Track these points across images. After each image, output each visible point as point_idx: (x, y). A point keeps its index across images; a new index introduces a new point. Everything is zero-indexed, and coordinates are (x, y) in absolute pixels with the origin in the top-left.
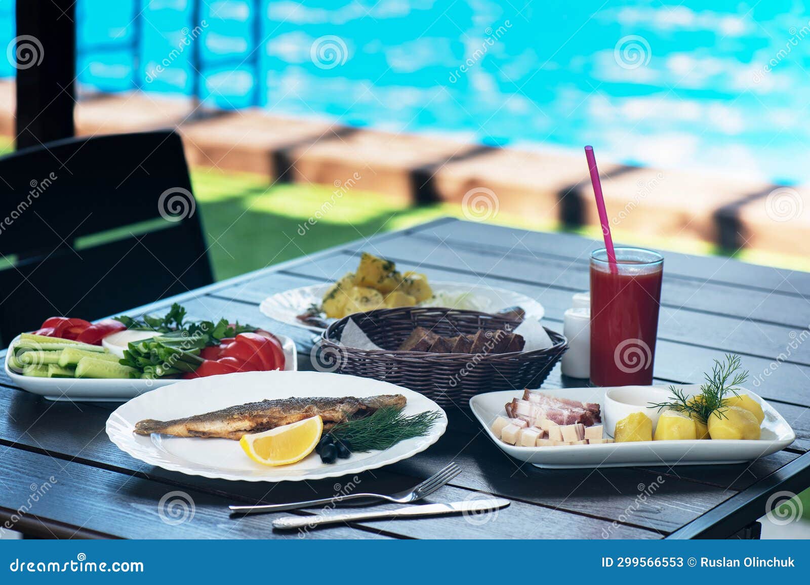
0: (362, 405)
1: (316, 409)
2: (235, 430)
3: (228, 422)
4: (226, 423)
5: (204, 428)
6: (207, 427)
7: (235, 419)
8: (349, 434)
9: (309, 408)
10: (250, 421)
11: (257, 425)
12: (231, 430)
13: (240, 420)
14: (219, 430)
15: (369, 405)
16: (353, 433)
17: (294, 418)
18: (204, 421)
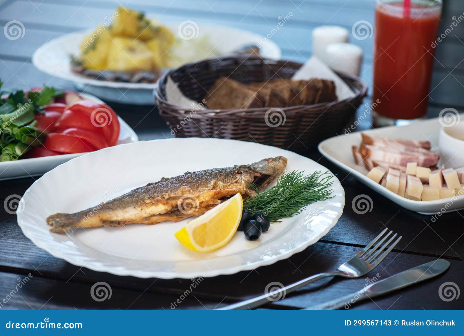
0: (257, 172)
1: (222, 184)
2: (149, 215)
3: (141, 208)
4: (139, 209)
5: (117, 216)
6: (119, 215)
7: (147, 204)
8: (260, 206)
9: (215, 184)
10: (164, 204)
11: (173, 208)
12: (145, 215)
13: (153, 204)
14: (133, 217)
15: (264, 172)
16: (264, 205)
17: (206, 197)
18: (115, 209)
